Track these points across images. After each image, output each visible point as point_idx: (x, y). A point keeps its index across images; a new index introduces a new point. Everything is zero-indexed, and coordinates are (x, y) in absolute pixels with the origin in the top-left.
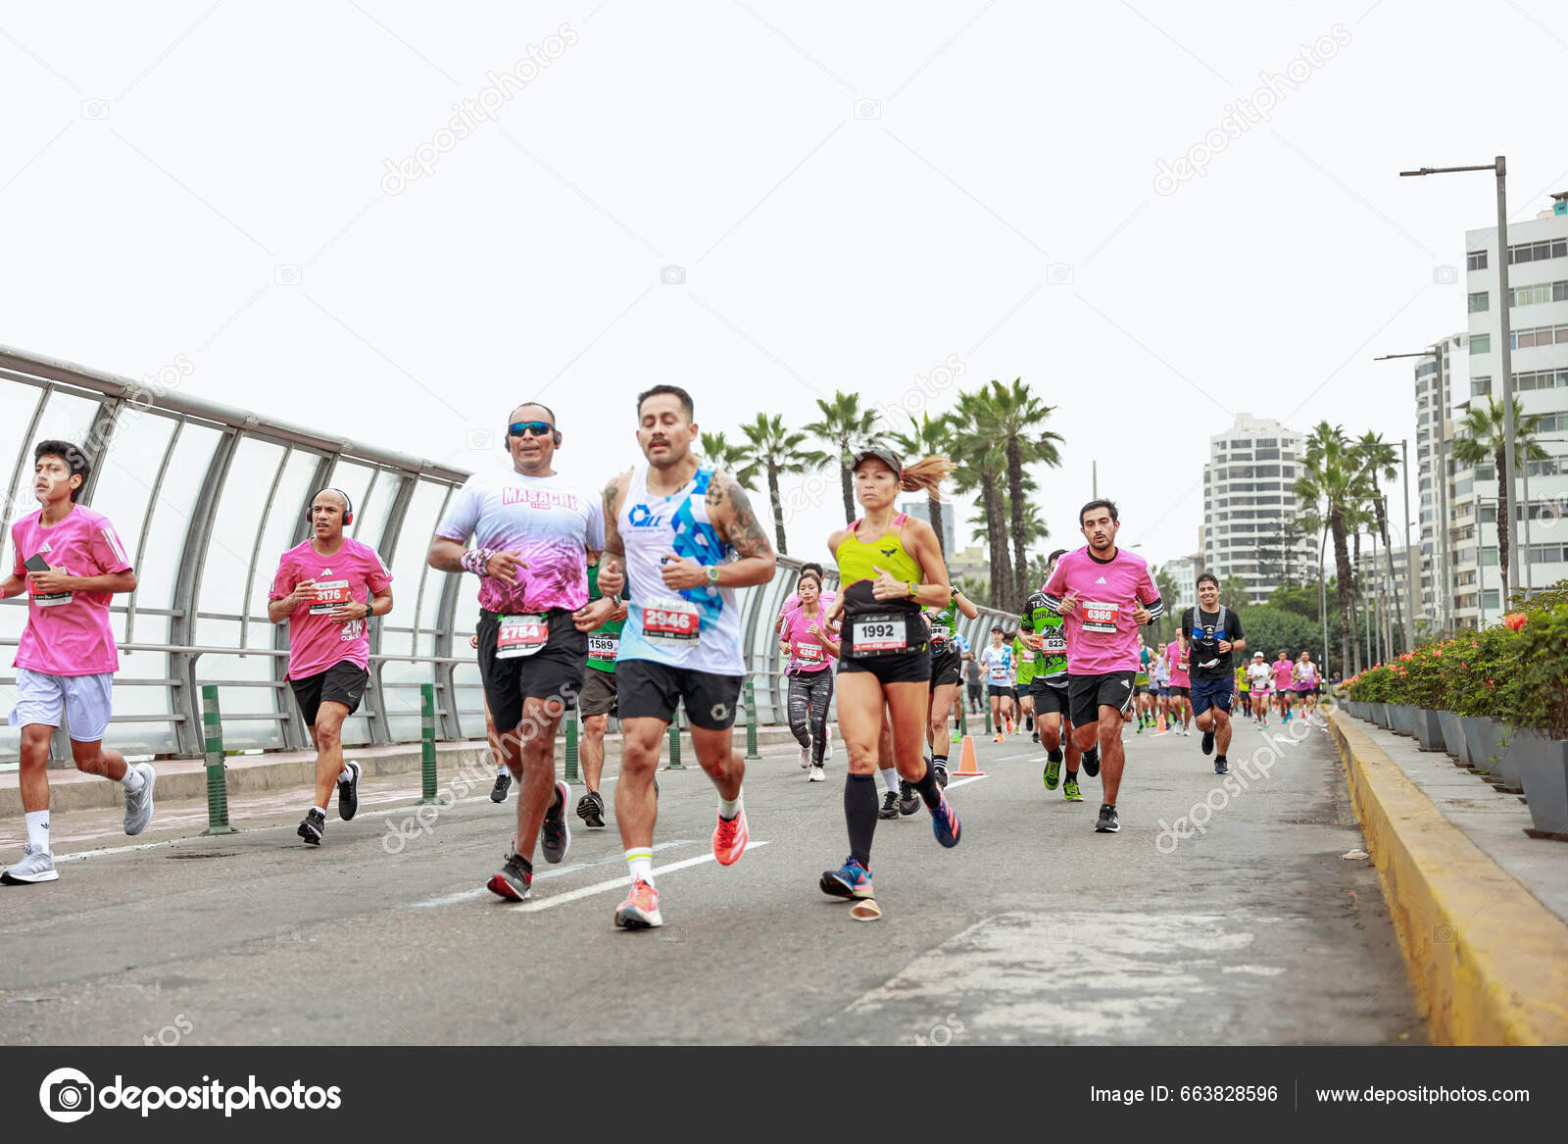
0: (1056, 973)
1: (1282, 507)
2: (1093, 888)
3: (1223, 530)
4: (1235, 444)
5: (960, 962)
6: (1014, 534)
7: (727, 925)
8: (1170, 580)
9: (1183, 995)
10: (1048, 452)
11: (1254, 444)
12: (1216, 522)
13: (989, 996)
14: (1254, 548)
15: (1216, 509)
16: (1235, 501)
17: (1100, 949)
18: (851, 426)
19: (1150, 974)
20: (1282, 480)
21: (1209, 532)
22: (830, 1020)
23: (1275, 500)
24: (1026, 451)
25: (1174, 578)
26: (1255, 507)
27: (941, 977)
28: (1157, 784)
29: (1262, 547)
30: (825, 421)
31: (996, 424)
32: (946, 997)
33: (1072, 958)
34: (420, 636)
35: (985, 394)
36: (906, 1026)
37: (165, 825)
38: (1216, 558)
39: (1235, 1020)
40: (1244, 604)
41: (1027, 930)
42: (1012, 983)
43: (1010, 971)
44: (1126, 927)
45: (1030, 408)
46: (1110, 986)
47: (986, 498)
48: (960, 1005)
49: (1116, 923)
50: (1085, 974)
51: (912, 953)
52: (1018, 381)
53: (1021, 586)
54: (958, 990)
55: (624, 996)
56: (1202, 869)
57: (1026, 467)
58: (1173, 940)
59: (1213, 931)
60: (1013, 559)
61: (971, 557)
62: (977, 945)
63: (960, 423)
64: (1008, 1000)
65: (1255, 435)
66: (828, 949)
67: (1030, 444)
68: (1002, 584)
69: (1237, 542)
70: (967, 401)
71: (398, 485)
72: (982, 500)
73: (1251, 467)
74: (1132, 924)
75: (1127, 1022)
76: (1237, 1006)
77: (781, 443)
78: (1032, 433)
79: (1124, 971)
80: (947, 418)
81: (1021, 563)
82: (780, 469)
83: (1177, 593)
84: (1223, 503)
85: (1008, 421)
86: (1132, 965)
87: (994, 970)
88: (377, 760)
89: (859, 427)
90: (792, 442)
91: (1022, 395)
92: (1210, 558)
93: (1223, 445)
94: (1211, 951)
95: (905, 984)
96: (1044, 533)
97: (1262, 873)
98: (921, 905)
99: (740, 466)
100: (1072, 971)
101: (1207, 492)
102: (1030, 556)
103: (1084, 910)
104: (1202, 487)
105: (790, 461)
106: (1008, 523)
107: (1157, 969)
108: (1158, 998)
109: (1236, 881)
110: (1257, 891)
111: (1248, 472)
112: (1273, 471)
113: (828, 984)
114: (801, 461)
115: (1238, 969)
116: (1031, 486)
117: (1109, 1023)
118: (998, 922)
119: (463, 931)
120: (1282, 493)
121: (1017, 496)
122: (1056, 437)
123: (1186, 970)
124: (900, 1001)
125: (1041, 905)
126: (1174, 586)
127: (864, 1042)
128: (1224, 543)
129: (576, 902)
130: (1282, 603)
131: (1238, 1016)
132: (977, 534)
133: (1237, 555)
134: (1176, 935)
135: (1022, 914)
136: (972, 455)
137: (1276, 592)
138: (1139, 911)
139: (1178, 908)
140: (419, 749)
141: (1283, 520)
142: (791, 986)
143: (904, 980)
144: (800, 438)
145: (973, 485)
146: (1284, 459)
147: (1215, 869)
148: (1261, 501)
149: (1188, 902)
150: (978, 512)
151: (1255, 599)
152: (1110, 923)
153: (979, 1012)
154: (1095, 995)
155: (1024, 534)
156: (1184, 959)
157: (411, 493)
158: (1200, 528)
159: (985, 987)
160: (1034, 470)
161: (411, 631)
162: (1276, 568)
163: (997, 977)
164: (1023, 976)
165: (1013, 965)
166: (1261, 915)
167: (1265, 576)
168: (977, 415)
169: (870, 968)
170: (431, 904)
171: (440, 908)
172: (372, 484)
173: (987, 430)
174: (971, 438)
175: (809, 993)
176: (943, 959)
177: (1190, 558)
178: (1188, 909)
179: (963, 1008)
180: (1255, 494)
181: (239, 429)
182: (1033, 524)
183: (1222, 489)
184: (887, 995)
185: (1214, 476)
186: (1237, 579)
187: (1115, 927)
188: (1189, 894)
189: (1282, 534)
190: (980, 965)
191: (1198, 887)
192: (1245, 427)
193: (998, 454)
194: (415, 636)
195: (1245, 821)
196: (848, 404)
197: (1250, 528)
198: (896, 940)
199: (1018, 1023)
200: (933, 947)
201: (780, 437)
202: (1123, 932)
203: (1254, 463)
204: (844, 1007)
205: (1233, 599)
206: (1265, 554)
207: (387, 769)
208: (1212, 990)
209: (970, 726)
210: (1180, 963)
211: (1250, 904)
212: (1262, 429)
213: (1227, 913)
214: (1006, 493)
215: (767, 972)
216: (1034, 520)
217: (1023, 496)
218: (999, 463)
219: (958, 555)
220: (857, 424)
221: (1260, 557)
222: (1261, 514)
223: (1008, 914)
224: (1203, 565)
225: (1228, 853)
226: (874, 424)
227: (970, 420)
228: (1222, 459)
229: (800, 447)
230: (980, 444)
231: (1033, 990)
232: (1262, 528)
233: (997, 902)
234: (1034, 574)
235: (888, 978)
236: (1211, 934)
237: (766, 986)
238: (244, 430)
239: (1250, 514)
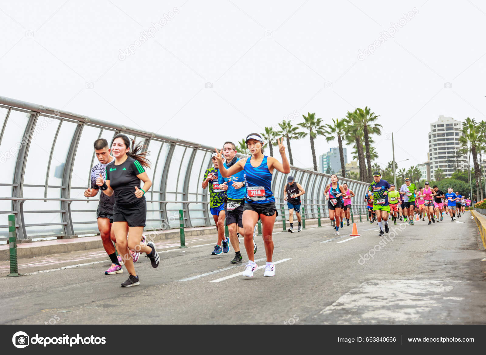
0: (389, 300)
1: (455, 146)
2: (398, 272)
3: (436, 154)
4: (439, 126)
5: (356, 297)
6: (367, 157)
7: (280, 286)
8: (419, 171)
9: (431, 307)
10: (377, 130)
11: (445, 125)
12: (433, 151)
13: (367, 308)
14: (446, 159)
15: (433, 147)
16: (439, 144)
17: (402, 292)
18: (313, 123)
19: (419, 300)
20: (455, 137)
21: (431, 155)
22: (315, 316)
23: (453, 143)
24: (369, 130)
25: (420, 170)
26: (446, 146)
27: (350, 302)
28: (417, 238)
29: (449, 159)
30: (305, 122)
31: (360, 122)
32: (352, 308)
33: (393, 295)
34: (178, 195)
35: (356, 112)
36: (340, 318)
37: (100, 256)
38: (434, 163)
39: (449, 315)
40: (443, 178)
41: (377, 286)
42: (373, 303)
43: (373, 300)
44: (410, 285)
45: (371, 116)
46: (406, 304)
47: (357, 146)
48: (357, 311)
49: (407, 283)
50: (398, 300)
51: (340, 294)
52: (366, 107)
53: (369, 173)
54: (356, 306)
55: (248, 309)
56: (434, 265)
57: (370, 135)
58: (426, 289)
59: (439, 285)
60: (367, 165)
61: (353, 164)
62: (361, 291)
63: (348, 122)
64: (372, 309)
65: (445, 123)
66: (313, 293)
67: (371, 128)
68: (363, 173)
69: (440, 158)
70: (350, 115)
71: (170, 147)
72: (356, 146)
73: (444, 133)
74: (412, 284)
75: (413, 316)
76: (449, 310)
77: (291, 130)
78: (372, 124)
79: (411, 299)
80: (344, 120)
81: (370, 167)
82: (290, 138)
83: (421, 175)
84: (435, 145)
85: (364, 121)
86: (413, 297)
87: (368, 299)
88: (166, 234)
89: (316, 123)
90: (294, 129)
91: (368, 112)
92: (432, 163)
93: (435, 126)
94: (439, 292)
95: (339, 304)
96: (376, 156)
97: (454, 266)
98: (342, 278)
99: (277, 137)
100: (393, 299)
101: (430, 142)
102: (372, 164)
103: (396, 279)
104: (428, 140)
105: (294, 136)
106: (365, 154)
107: (421, 299)
108: (422, 308)
109: (446, 269)
110: (453, 272)
111: (443, 135)
112: (452, 134)
113: (314, 305)
114: (297, 135)
115: (448, 298)
116: (372, 142)
117: (407, 316)
118: (368, 283)
119: (196, 289)
120: (455, 141)
121: (367, 145)
122: (379, 125)
123: (431, 299)
124: (338, 310)
125: (381, 278)
126: (420, 173)
127: (326, 323)
128: (436, 158)
129: (231, 279)
130: (456, 177)
131: (449, 314)
132: (355, 157)
133: (440, 162)
134: (427, 287)
135: (375, 281)
136: (352, 132)
137: (454, 174)
138: (414, 279)
139: (427, 278)
140: (179, 230)
141: (455, 150)
142: (302, 305)
143: (338, 303)
144: (296, 128)
145: (353, 141)
146: (455, 130)
147: (439, 265)
148: (448, 144)
149: (430, 276)
150: (355, 150)
151: (447, 176)
152: (405, 284)
153: (363, 313)
154: (401, 307)
155: (370, 157)
156: (430, 295)
157: (174, 149)
158: (428, 153)
159: (365, 305)
160: (373, 136)
161: (175, 193)
162: (453, 166)
163: (369, 302)
164: (377, 301)
165: (373, 298)
166: (455, 280)
167: (450, 169)
168: (353, 119)
169: (327, 299)
170: (186, 280)
171: (188, 281)
172: (161, 147)
173: (357, 124)
174: (352, 126)
175: (308, 307)
176: (350, 296)
177: (425, 163)
178: (430, 278)
179: (358, 312)
180: (446, 142)
181: (120, 131)
182: (373, 154)
183: (435, 141)
184: (333, 308)
185: (432, 136)
186: (441, 169)
187: (407, 284)
188: (430, 273)
189: (455, 154)
190: (363, 298)
191: (434, 271)
192: (442, 120)
193: (361, 131)
194: (176, 195)
195: (447, 249)
196: (312, 116)
197: (445, 153)
198: (335, 290)
199: (376, 317)
200: (346, 292)
201: (290, 128)
202: (409, 286)
203: (445, 132)
204: (319, 312)
205: (439, 176)
206: (450, 161)
207: (169, 237)
208: (440, 305)
209: (355, 219)
210: (429, 296)
211: (451, 277)
212: (448, 121)
213: (444, 279)
214: (364, 144)
215: (294, 301)
216: (373, 152)
217: (369, 145)
218: (361, 134)
219: (349, 164)
220: (315, 123)
221: (448, 162)
222: (448, 148)
223: (371, 281)
224: (429, 165)
225: (443, 260)
226: (320, 123)
227: (351, 120)
228: (434, 131)
229: (297, 131)
230: (355, 128)
231: (381, 305)
232: (449, 153)
233: (367, 277)
234: (373, 170)
235: (333, 302)
236: (439, 287)
237: (294, 305)
238: (121, 131)
239: (444, 148)
